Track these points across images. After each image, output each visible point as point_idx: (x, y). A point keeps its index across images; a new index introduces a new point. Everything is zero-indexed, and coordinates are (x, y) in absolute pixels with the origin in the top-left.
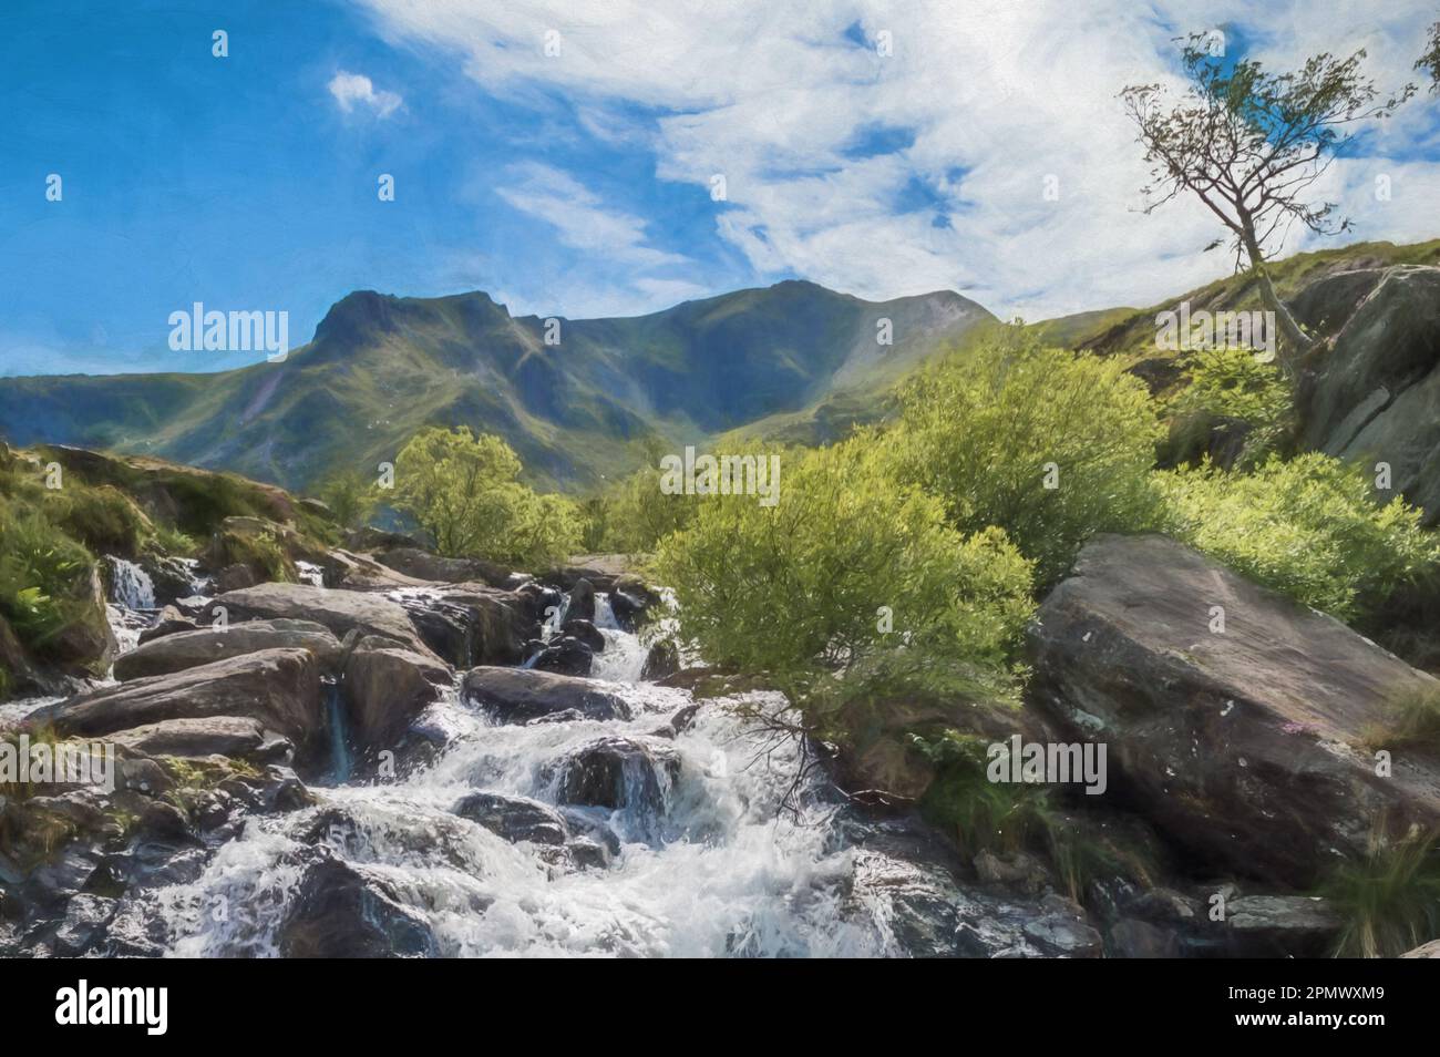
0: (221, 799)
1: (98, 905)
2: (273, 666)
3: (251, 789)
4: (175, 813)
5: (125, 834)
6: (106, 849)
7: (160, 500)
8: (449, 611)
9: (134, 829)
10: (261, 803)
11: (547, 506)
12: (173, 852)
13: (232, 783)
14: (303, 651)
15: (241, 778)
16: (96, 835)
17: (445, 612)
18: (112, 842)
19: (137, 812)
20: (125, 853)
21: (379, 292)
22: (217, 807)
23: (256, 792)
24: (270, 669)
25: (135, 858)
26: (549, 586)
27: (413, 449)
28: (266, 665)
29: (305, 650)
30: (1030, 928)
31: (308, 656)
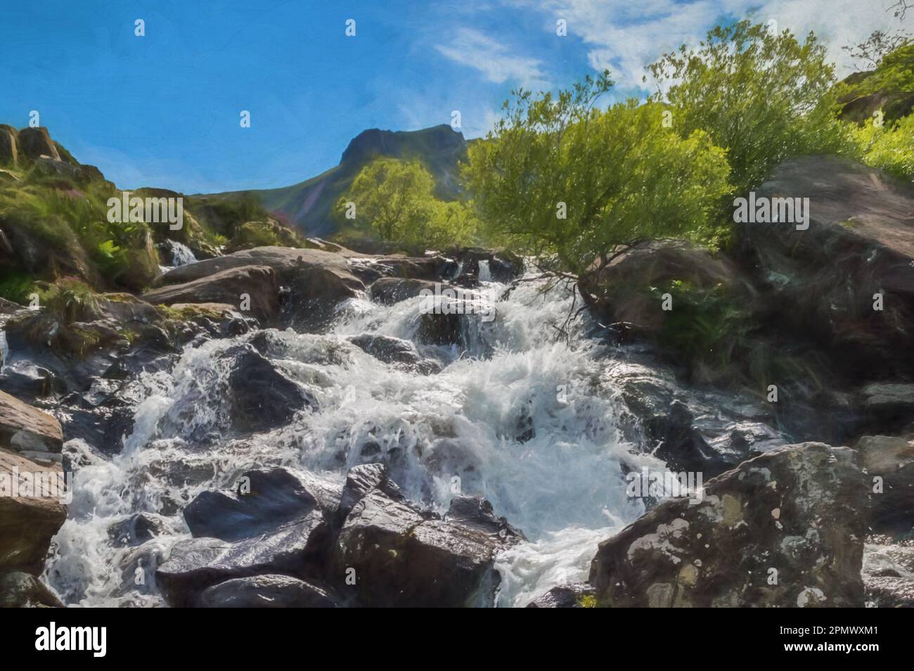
0: (191, 326)
1: (110, 383)
2: (246, 274)
3: (211, 323)
4: (160, 332)
5: (130, 346)
6: (119, 354)
7: (209, 217)
8: (381, 268)
9: (135, 342)
10: (218, 331)
11: (451, 210)
12: (158, 355)
13: (200, 318)
14: (267, 268)
15: (205, 316)
16: (114, 347)
17: (378, 269)
18: (121, 350)
19: (138, 332)
20: (129, 355)
21: (381, 129)
22: (188, 329)
23: (215, 324)
24: (244, 276)
25: (134, 357)
26: (450, 258)
27: (365, 177)
28: (241, 273)
29: (269, 267)
30: (725, 406)
31: (270, 270)
